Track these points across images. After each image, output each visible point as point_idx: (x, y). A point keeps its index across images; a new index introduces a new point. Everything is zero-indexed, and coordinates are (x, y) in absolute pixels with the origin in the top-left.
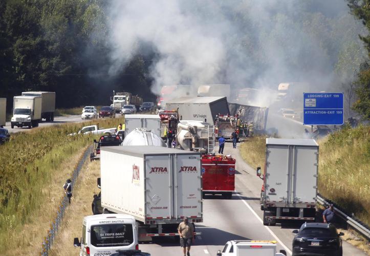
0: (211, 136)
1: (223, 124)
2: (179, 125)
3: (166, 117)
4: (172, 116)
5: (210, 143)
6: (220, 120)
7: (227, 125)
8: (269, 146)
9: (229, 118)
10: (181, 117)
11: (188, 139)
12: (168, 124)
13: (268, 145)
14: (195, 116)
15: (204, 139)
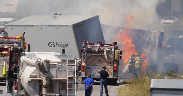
0: (71, 76)
1: (93, 58)
2: (23, 58)
3: (6, 47)
4: (15, 44)
5: (70, 86)
6: (89, 51)
7: (99, 58)
8: (154, 91)
9: (102, 48)
10: (29, 46)
11: (36, 80)
12: (8, 58)
13: (152, 90)
14: (51, 44)
15: (60, 80)
